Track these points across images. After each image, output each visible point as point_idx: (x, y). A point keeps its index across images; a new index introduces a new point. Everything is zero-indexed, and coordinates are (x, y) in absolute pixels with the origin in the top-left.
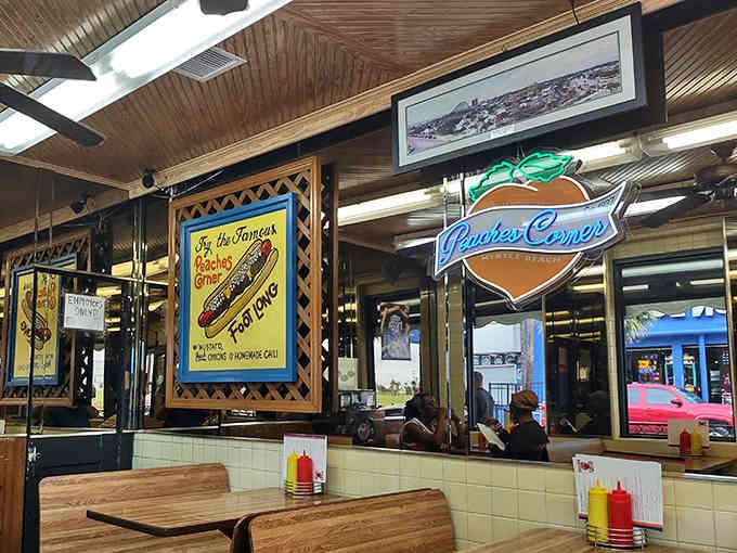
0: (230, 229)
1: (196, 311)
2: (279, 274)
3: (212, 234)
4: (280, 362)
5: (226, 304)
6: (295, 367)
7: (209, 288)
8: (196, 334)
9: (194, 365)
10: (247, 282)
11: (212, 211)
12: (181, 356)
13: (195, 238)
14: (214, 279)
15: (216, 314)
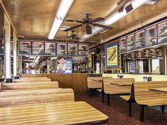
0: (111, 48)
1: (108, 58)
2: (116, 53)
3: (109, 48)
4: (117, 64)
5: (111, 57)
6: (118, 65)
7: (109, 55)
8: (108, 61)
9: (108, 65)
10: (113, 54)
11: (110, 45)
12: (107, 64)
13: (108, 49)
14: (110, 54)
15: (110, 58)
